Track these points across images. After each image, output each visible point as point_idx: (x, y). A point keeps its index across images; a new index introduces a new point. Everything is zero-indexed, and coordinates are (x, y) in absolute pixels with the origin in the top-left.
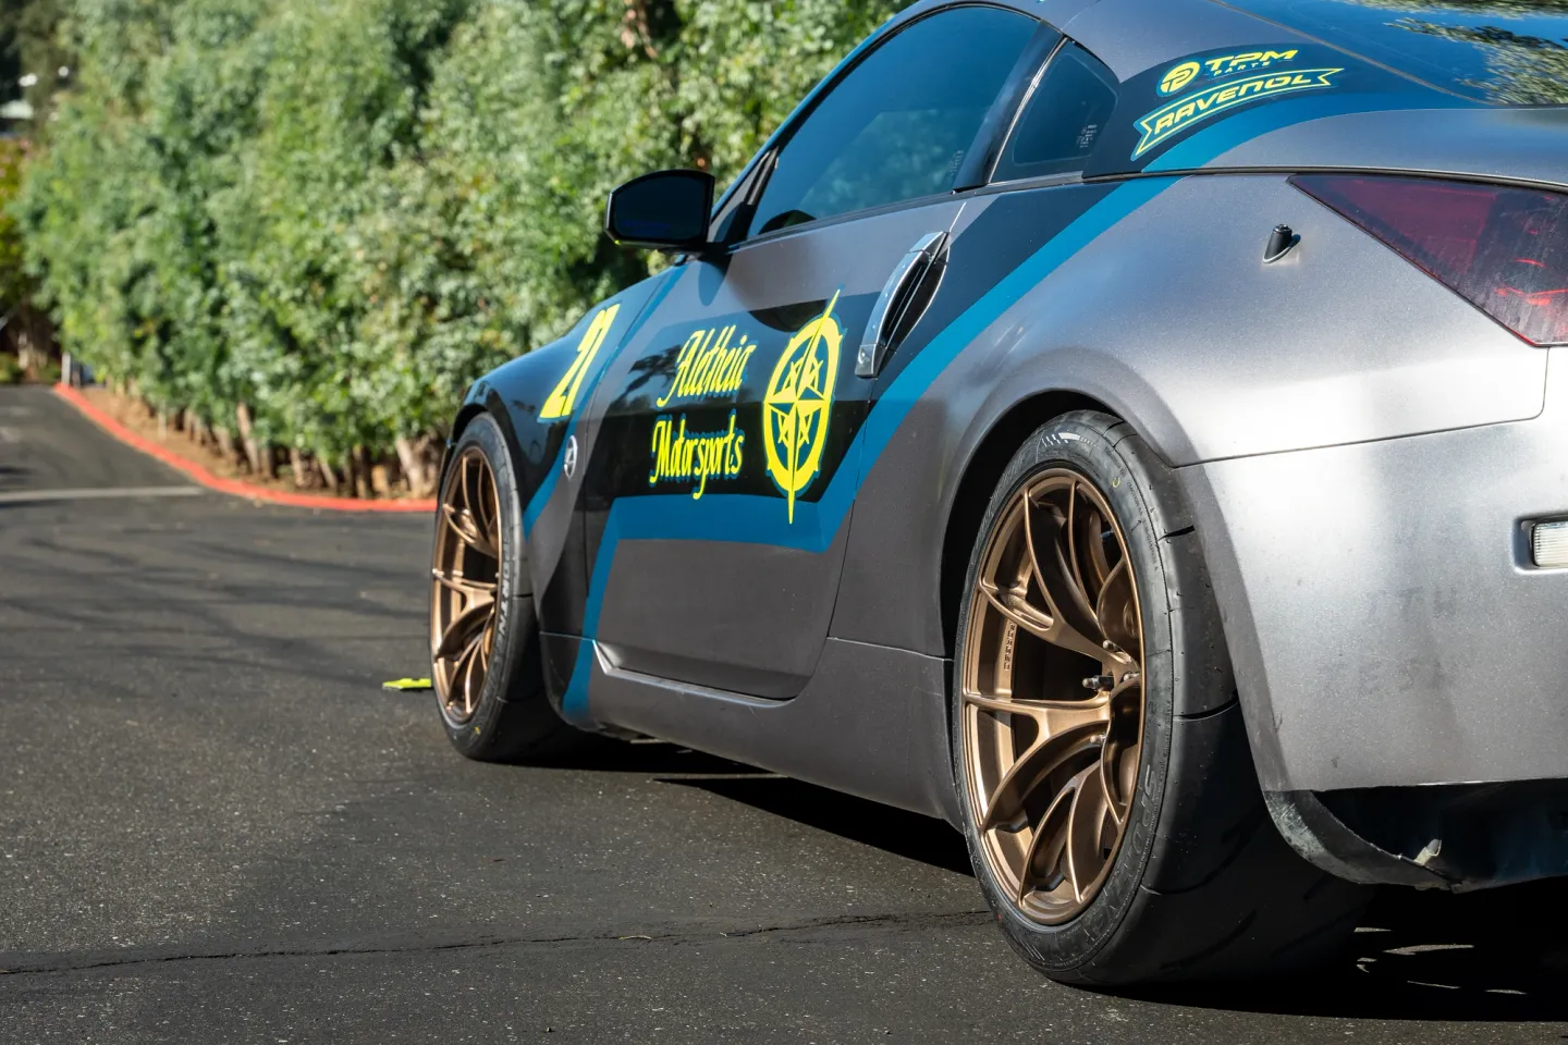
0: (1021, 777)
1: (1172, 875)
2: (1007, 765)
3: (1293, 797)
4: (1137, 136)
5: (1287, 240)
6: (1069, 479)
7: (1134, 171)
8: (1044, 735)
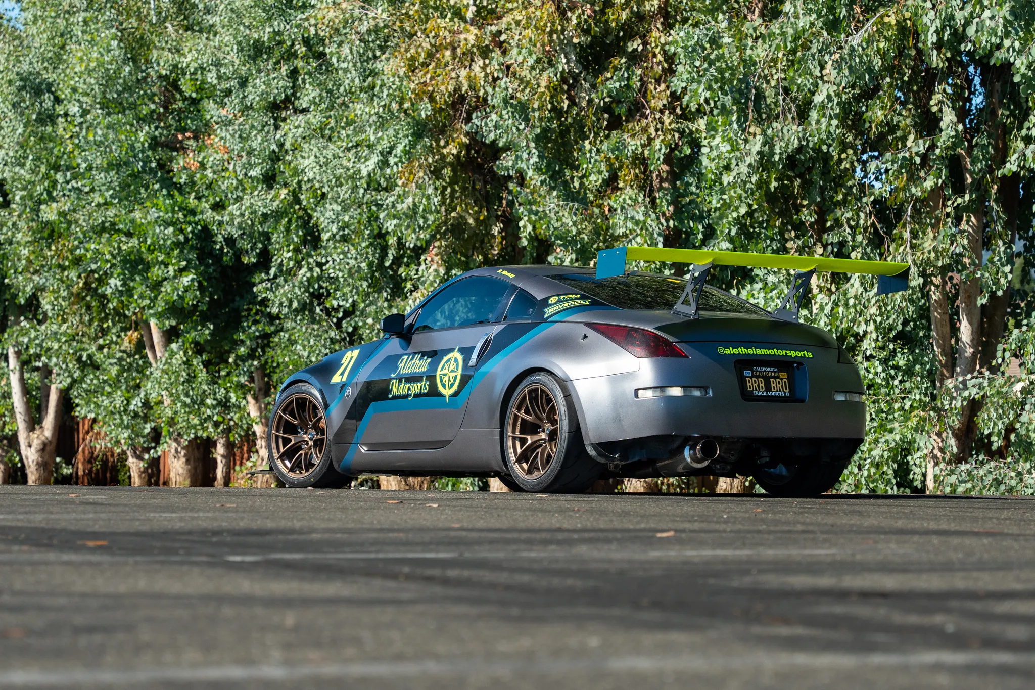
0: (522, 453)
1: (565, 465)
2: (519, 451)
3: (592, 445)
4: (545, 313)
5: (585, 337)
6: (539, 386)
7: (545, 321)
8: (529, 442)
